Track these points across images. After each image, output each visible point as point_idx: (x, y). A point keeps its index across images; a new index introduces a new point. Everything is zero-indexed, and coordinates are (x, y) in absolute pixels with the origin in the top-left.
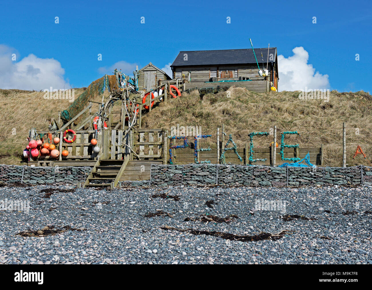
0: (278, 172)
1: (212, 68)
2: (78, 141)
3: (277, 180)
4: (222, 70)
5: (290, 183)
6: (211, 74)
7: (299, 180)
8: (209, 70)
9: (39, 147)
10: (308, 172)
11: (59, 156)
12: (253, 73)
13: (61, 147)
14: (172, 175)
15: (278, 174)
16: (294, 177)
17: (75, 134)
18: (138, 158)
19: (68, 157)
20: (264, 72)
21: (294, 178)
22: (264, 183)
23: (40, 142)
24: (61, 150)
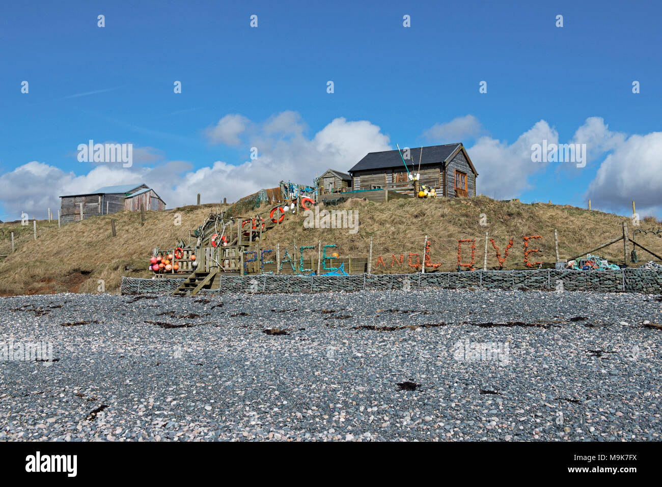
0: (306, 280)
1: (388, 171)
2: (185, 257)
3: (305, 287)
4: (398, 172)
5: (314, 289)
6: (387, 177)
7: (320, 287)
8: (386, 173)
9: (159, 262)
10: (328, 280)
11: (172, 270)
12: (426, 174)
13: (173, 262)
14: (234, 284)
15: (305, 282)
16: (317, 284)
17: (182, 251)
18: (223, 271)
19: (178, 271)
20: (414, 176)
21: (317, 286)
22: (296, 290)
23: (159, 259)
24: (173, 265)
